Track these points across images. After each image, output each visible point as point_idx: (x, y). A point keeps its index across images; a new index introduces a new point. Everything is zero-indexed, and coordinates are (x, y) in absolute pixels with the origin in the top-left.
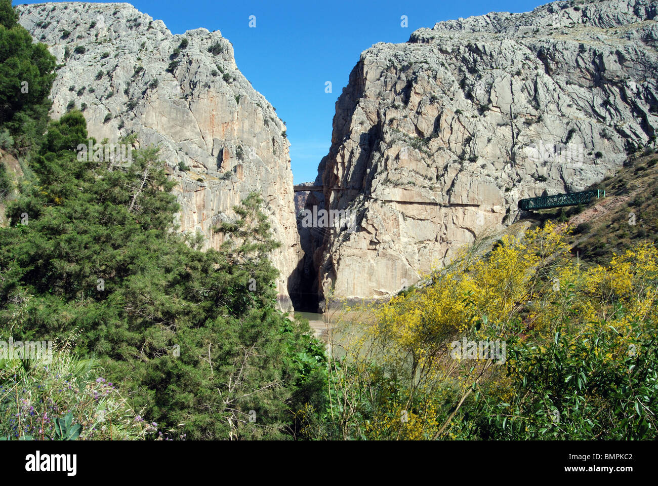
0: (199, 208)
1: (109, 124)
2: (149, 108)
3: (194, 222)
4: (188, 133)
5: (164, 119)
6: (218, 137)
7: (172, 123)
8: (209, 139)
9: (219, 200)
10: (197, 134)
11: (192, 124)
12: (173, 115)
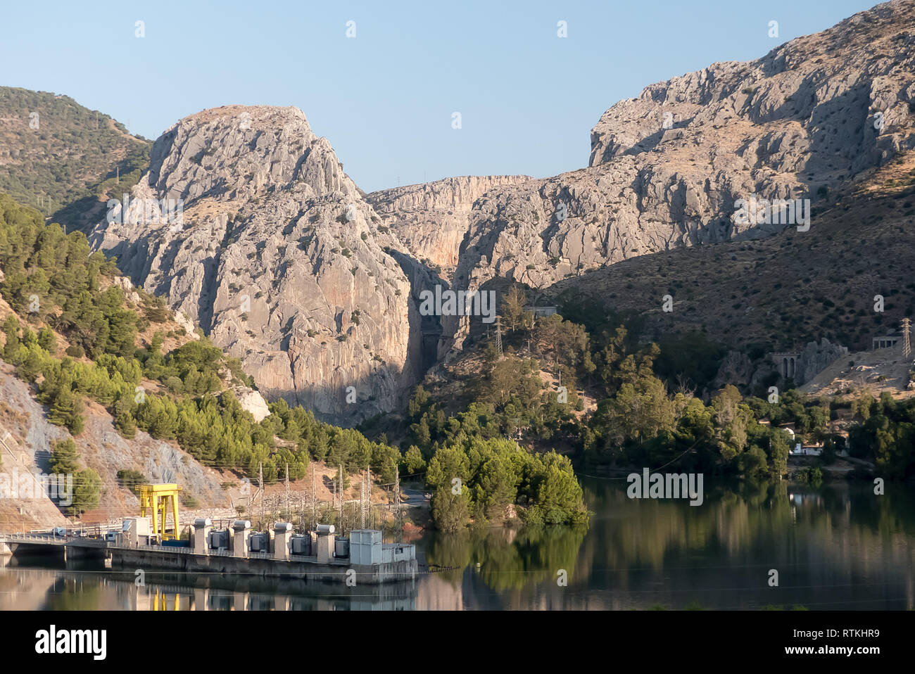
0: (323, 365)
1: (260, 299)
2: (288, 285)
3: (320, 375)
4: (318, 304)
5: (300, 293)
6: (340, 306)
7: (305, 296)
8: (333, 307)
9: (339, 358)
10: (324, 303)
11: (320, 296)
12: (306, 290)
